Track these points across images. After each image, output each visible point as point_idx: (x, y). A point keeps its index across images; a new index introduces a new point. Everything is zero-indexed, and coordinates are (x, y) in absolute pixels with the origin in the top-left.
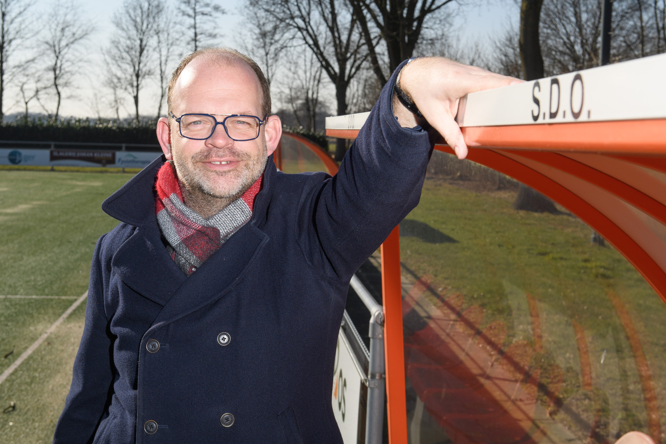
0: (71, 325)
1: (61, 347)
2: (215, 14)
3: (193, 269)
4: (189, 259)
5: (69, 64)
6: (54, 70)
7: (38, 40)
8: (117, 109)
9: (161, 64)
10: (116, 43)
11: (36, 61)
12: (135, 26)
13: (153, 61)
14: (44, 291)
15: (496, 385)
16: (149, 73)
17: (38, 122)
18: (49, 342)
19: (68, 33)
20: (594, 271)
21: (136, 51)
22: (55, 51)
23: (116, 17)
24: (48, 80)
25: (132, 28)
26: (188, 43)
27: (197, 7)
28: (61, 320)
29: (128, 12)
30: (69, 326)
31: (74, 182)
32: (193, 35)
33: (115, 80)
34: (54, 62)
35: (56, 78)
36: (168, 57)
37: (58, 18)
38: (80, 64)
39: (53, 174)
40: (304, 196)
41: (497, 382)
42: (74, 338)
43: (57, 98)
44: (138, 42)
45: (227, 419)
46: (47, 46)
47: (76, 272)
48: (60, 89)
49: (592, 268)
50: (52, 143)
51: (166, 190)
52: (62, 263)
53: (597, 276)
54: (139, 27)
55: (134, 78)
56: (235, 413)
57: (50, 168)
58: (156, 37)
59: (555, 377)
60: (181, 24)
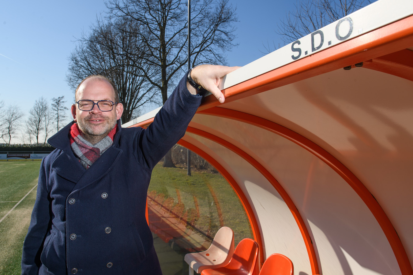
0: (17, 211)
1: (13, 219)
2: (65, 110)
3: (89, 167)
4: (87, 162)
5: (14, 126)
6: (9, 128)
7: (3, 119)
8: (31, 141)
9: (46, 126)
10: (31, 119)
11: (3, 125)
12: (37, 114)
13: (43, 125)
14: (6, 200)
15: (167, 219)
16: (42, 129)
17: (2, 146)
18: (8, 217)
19: (14, 116)
20: (190, 183)
21: (37, 122)
22: (9, 122)
23: (31, 111)
24: (7, 132)
25: (36, 114)
26: (56, 119)
27: (59, 108)
28: (12, 209)
29: (35, 109)
30: (16, 211)
31: (15, 164)
32: (57, 116)
33: (30, 131)
34: (9, 126)
35: (9, 131)
36: (48, 123)
37: (11, 111)
38: (18, 126)
39: (8, 162)
40: (134, 136)
41: (167, 218)
42: (18, 215)
43: (9, 138)
44: (38, 119)
45: (108, 230)
46: (7, 121)
47: (17, 193)
48: (11, 134)
49: (189, 182)
50: (8, 152)
51: (76, 134)
52: (12, 190)
53: (191, 184)
54: (39, 114)
55: (37, 130)
56: (111, 227)
57: (7, 160)
58: (44, 117)
59: (185, 215)
60: (53, 113)
